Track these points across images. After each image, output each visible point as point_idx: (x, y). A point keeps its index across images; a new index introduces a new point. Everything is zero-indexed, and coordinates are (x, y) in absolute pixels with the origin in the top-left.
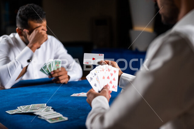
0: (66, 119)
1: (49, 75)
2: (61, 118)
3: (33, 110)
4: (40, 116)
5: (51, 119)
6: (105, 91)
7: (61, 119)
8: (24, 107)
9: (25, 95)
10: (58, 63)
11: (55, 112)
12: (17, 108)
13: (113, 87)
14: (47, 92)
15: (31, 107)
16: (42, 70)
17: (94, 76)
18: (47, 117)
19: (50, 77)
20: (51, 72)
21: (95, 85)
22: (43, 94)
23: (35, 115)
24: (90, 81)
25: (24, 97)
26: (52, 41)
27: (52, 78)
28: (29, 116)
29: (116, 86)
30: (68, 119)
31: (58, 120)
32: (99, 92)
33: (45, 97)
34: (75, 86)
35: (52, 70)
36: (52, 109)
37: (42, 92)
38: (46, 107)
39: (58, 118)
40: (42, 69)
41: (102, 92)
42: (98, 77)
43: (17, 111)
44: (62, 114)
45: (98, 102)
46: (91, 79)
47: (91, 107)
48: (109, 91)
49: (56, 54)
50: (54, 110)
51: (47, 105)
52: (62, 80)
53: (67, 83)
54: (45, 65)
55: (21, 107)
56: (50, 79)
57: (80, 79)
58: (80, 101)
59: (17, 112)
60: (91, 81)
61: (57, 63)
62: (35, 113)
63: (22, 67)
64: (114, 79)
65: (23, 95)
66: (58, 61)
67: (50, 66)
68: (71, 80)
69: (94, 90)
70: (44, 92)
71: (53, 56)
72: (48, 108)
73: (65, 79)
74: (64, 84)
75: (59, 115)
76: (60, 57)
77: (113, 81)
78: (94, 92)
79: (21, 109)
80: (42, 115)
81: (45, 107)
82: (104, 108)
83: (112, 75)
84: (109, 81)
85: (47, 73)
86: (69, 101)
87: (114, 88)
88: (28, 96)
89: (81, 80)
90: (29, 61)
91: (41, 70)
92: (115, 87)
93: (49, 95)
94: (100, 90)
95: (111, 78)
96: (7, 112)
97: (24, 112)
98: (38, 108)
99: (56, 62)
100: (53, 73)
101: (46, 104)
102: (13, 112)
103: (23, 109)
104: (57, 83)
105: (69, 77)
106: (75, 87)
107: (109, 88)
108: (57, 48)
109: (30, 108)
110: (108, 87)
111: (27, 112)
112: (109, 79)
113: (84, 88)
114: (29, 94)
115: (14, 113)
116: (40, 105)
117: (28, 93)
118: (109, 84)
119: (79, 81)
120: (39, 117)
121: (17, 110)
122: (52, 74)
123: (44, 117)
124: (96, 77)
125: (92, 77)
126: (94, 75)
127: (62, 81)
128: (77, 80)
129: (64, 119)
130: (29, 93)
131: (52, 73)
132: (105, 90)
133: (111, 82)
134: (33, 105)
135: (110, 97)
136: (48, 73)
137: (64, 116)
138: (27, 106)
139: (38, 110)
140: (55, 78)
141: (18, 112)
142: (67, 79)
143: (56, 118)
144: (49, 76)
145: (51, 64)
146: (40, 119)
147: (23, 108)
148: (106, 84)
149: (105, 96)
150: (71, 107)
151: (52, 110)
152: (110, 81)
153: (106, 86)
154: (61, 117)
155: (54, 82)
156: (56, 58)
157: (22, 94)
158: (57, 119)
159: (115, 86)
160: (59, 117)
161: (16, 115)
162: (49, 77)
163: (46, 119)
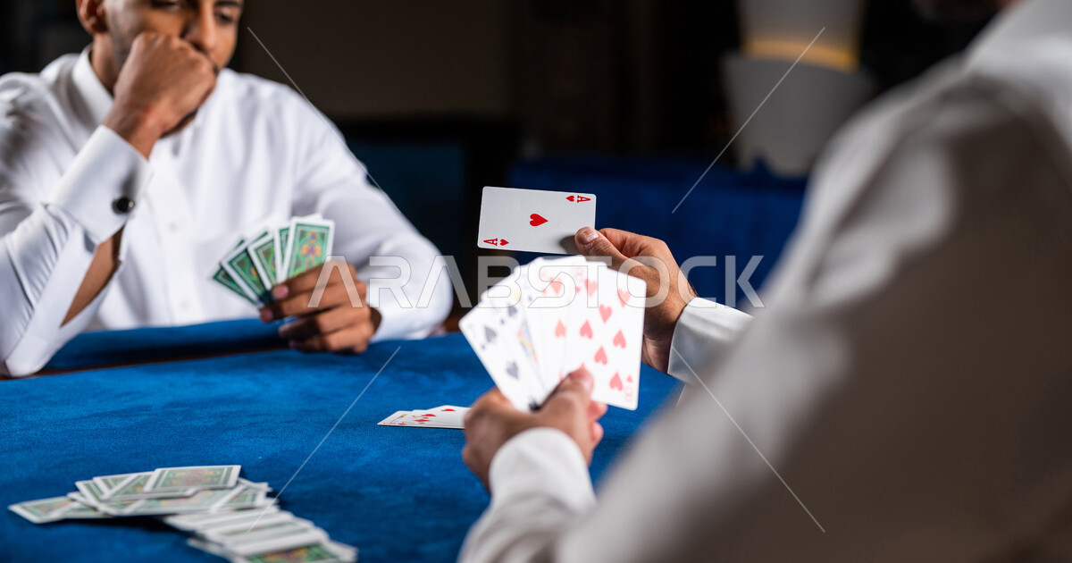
0: (346, 555)
1: (261, 305)
2: (316, 550)
3: (164, 503)
4: (202, 538)
5: (260, 558)
6: (568, 406)
7: (320, 557)
8: (116, 481)
9: (125, 413)
10: (314, 236)
11: (286, 517)
12: (76, 489)
13: (616, 382)
14: (249, 401)
15: (155, 485)
16: (222, 277)
17: (503, 322)
18: (237, 543)
19: (269, 314)
20: (274, 287)
21: (513, 371)
22: (223, 409)
23: (173, 530)
24: (483, 347)
25: (115, 423)
26: (279, 111)
27: (277, 322)
28: (136, 535)
29: (630, 379)
30: (359, 555)
31: (298, 560)
32: (536, 408)
33: (234, 429)
34: (409, 369)
35: (282, 276)
36: (269, 495)
37: (219, 401)
38: (238, 483)
39: (303, 553)
40: (222, 268)
41: (550, 410)
42: (525, 323)
43: (76, 505)
44: (326, 529)
45: (524, 463)
46: (490, 334)
47: (488, 492)
48: (593, 407)
49: (301, 186)
50: (283, 505)
51: (242, 474)
52: (336, 331)
53: (361, 348)
54: (242, 248)
55: (98, 480)
56: (268, 328)
57: (436, 326)
58: (429, 453)
59: (74, 510)
60: (490, 347)
61: (308, 236)
62: (172, 521)
63: (89, 245)
64: (620, 340)
65: (115, 414)
66: (312, 226)
67: (268, 253)
68: (384, 332)
69: (503, 399)
70: (232, 400)
71: (286, 197)
72: (250, 493)
73: (350, 325)
74: (347, 352)
75: (304, 531)
76: (324, 202)
77: (612, 351)
78: (505, 406)
79: (96, 493)
80: (212, 534)
81: (231, 482)
82: (556, 503)
83: (606, 313)
84: (591, 346)
85: (253, 296)
86: (370, 454)
87: (620, 388)
88: (140, 419)
89: (441, 333)
90: (123, 206)
91: (216, 277)
92: (625, 383)
93: (255, 415)
94: (540, 397)
95: (603, 334)
96: (17, 508)
97: (113, 511)
98: (190, 492)
99: (303, 234)
100: (285, 290)
101: (236, 469)
102: (50, 509)
103: (107, 493)
104: (309, 350)
105: (375, 317)
106: (408, 374)
107: (592, 386)
108: (310, 154)
109: (148, 487)
110: (586, 384)
111: (128, 511)
112: (590, 336)
113: (454, 382)
114: (146, 408)
115: (55, 515)
116: (207, 470)
117: (141, 402)
118: (593, 367)
119: (429, 341)
120: (192, 543)
121: (73, 500)
122: (280, 301)
123: (220, 545)
124: (514, 323)
125: (494, 325)
126: (504, 313)
127: (336, 341)
128: (420, 335)
129: (336, 557)
130: (148, 401)
131: (281, 293)
132: (569, 396)
133: (601, 356)
134: (167, 470)
135: (593, 438)
136: (259, 291)
137: (335, 536)
138: (133, 476)
139: (192, 501)
140: (299, 322)
141: (80, 510)
142: (365, 329)
143: (289, 553)
144: (261, 310)
145: (272, 241)
146: (198, 553)
147: (110, 487)
148: (573, 367)
149: (569, 432)
150: (377, 490)
151: (270, 505)
152: (595, 349)
153: (571, 376)
154: (316, 545)
155: (292, 343)
156: (302, 207)
157: (110, 406)
158: (297, 554)
159: (623, 378)
160: (308, 547)
161: (64, 530)
162: (263, 317)
163: (235, 554)
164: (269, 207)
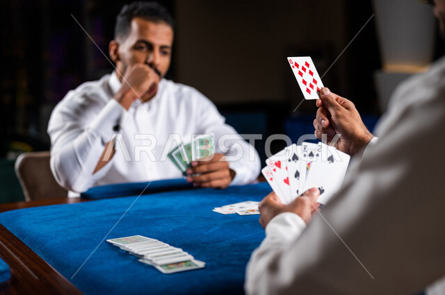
0: (201, 264)
2: (188, 263)
5: (167, 265)
7: (190, 265)
11: (173, 248)
18: (157, 260)
30: (206, 265)
31: (181, 267)
39: (184, 264)
44: (193, 256)
63: (103, 143)
65: (115, 214)
75: (185, 255)
80: (149, 257)
90: (117, 128)
105: (233, 174)
108: (202, 113)
120: (140, 260)
123: (151, 261)
129: (196, 265)
137: (196, 258)
142: (227, 180)
143: (178, 264)
146: (143, 264)
154: (189, 261)
157: (114, 212)
158: (180, 264)
160: (186, 262)
163: (157, 264)
164: (185, 133)
